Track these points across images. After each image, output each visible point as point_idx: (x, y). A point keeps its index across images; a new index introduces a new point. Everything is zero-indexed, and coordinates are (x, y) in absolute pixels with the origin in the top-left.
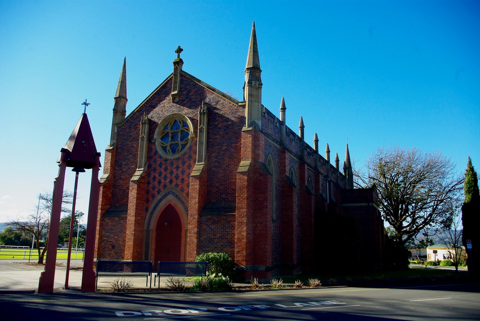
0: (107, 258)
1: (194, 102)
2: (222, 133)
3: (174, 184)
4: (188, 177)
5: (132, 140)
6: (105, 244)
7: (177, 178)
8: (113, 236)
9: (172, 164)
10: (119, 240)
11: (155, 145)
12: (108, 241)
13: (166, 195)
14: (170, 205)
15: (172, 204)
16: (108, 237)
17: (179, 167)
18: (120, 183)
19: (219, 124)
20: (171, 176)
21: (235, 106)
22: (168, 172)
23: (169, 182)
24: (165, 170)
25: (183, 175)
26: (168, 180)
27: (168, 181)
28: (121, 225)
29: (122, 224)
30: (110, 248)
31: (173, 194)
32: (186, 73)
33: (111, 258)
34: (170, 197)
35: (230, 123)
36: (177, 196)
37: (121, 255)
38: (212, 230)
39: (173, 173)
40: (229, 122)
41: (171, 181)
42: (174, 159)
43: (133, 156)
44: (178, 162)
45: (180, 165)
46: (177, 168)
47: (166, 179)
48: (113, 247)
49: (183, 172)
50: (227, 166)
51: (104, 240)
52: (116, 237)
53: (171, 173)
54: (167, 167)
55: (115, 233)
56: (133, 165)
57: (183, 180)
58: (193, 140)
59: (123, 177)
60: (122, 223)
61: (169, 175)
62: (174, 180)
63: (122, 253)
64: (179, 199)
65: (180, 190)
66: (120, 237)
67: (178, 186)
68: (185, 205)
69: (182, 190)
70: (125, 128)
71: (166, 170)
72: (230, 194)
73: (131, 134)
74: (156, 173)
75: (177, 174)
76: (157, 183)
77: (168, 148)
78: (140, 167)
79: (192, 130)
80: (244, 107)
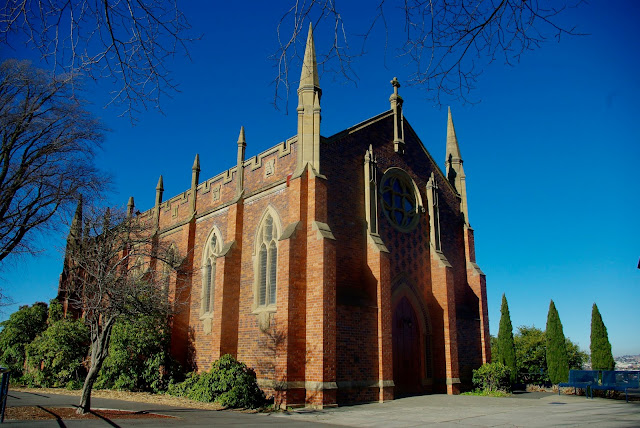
0: (347, 380)
1: (417, 166)
3: (407, 268)
4: (421, 264)
6: (342, 355)
7: (410, 261)
8: (355, 340)
9: (403, 240)
10: (366, 348)
12: (348, 350)
13: (399, 282)
14: (405, 297)
15: (407, 296)
16: (347, 342)
17: (411, 248)
20: (403, 256)
21: (453, 195)
22: (399, 249)
23: (402, 264)
24: (396, 246)
25: (415, 259)
26: (400, 262)
29: (368, 320)
30: (352, 361)
31: (407, 283)
33: (354, 380)
34: (404, 286)
35: (451, 212)
36: (411, 287)
37: (370, 374)
38: (463, 337)
39: (405, 253)
40: (450, 210)
42: (405, 234)
44: (409, 239)
45: (412, 245)
46: (409, 247)
48: (357, 360)
49: (415, 255)
51: (341, 347)
52: (360, 343)
53: (403, 252)
54: (397, 242)
55: (358, 334)
57: (416, 267)
58: (421, 216)
60: (367, 318)
61: (400, 255)
62: (407, 263)
63: (371, 369)
64: (414, 291)
65: (414, 280)
66: (365, 343)
67: (412, 273)
68: (421, 300)
69: (416, 280)
75: (409, 256)
77: (393, 214)
78: (373, 230)
79: (421, 204)
80: (460, 200)
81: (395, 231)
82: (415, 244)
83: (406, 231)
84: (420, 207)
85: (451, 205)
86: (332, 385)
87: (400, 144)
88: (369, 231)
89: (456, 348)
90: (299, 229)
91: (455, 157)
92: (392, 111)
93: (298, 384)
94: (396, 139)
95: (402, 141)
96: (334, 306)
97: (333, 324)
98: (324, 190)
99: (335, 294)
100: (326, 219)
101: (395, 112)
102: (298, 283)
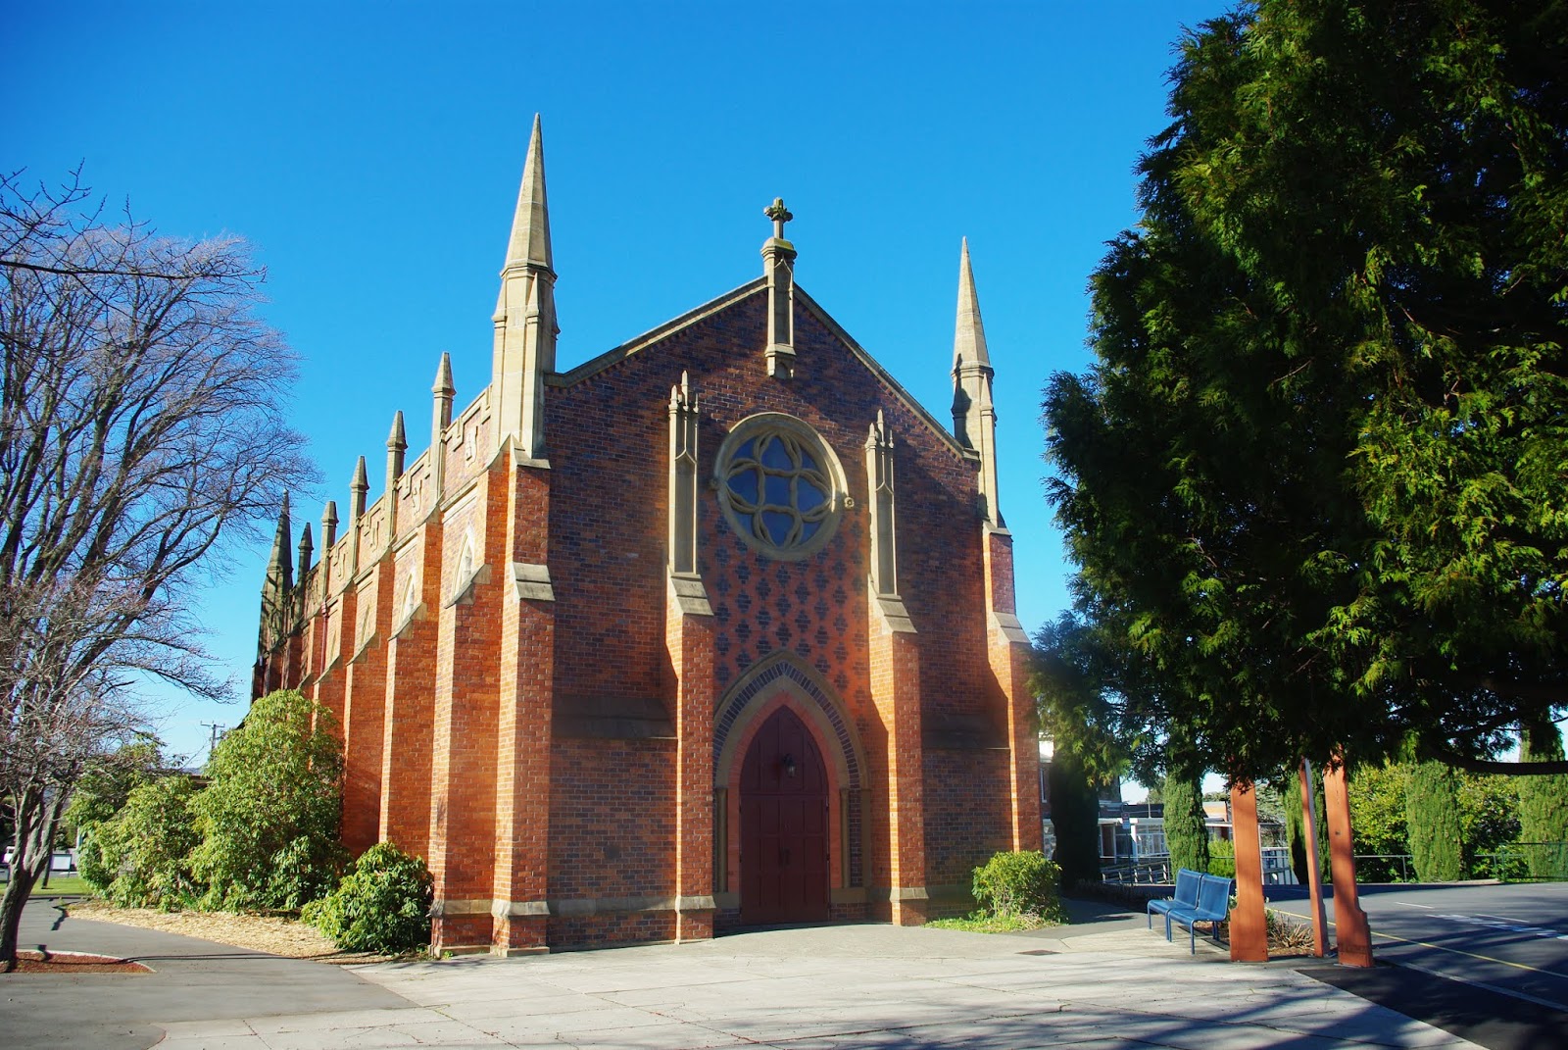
0: (583, 896)
1: (839, 400)
2: (924, 520)
3: (794, 641)
4: (838, 629)
5: (621, 456)
6: (569, 844)
7: (803, 623)
8: (608, 811)
9: (783, 578)
10: (640, 827)
11: (717, 498)
12: (587, 833)
13: (767, 677)
14: (784, 708)
15: (792, 705)
16: (586, 815)
17: (808, 594)
18: (575, 606)
19: (916, 493)
20: (784, 615)
21: (954, 456)
22: (771, 599)
23: (777, 634)
24: (761, 594)
25: (821, 619)
26: (773, 628)
27: (775, 629)
28: (643, 771)
29: (647, 765)
30: (600, 855)
31: (794, 675)
32: (811, 300)
33: (604, 895)
34: (784, 683)
35: (944, 498)
36: (805, 683)
37: (652, 882)
38: (951, 791)
39: (789, 606)
40: (939, 493)
41: (784, 634)
42: (791, 563)
43: (628, 515)
44: (802, 574)
45: (811, 587)
46: (803, 593)
47: (767, 623)
48: (612, 853)
49: (821, 611)
50: (943, 616)
51: (565, 827)
52: (623, 816)
53: (783, 606)
54: (767, 585)
55: (619, 798)
56: (631, 551)
57: (822, 635)
58: (844, 517)
59: (587, 585)
60: (647, 761)
61: (774, 613)
62: (794, 629)
63: (653, 872)
64: (815, 692)
65: (817, 666)
66: (639, 815)
67: (809, 651)
68: (835, 712)
69: (822, 666)
70: (585, 402)
71: (763, 592)
72: (956, 692)
73: (611, 430)
74: (729, 595)
75: (802, 612)
76: (733, 630)
77: (759, 520)
78: (683, 564)
79: (844, 489)
80: (976, 465)
81: (761, 560)
82: (822, 583)
83: (798, 556)
84: (840, 497)
85: (943, 478)
86: (537, 908)
87: (779, 356)
88: (671, 567)
89: (918, 820)
90: (479, 581)
91: (971, 360)
92: (765, 280)
93: (474, 906)
94: (771, 347)
95: (788, 349)
96: (545, 742)
97: (543, 779)
98: (541, 493)
99: (548, 717)
100: (544, 555)
101: (771, 283)
102: (476, 695)
